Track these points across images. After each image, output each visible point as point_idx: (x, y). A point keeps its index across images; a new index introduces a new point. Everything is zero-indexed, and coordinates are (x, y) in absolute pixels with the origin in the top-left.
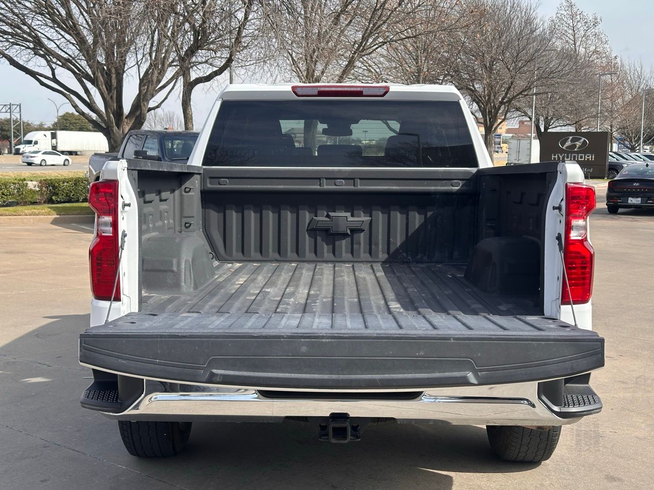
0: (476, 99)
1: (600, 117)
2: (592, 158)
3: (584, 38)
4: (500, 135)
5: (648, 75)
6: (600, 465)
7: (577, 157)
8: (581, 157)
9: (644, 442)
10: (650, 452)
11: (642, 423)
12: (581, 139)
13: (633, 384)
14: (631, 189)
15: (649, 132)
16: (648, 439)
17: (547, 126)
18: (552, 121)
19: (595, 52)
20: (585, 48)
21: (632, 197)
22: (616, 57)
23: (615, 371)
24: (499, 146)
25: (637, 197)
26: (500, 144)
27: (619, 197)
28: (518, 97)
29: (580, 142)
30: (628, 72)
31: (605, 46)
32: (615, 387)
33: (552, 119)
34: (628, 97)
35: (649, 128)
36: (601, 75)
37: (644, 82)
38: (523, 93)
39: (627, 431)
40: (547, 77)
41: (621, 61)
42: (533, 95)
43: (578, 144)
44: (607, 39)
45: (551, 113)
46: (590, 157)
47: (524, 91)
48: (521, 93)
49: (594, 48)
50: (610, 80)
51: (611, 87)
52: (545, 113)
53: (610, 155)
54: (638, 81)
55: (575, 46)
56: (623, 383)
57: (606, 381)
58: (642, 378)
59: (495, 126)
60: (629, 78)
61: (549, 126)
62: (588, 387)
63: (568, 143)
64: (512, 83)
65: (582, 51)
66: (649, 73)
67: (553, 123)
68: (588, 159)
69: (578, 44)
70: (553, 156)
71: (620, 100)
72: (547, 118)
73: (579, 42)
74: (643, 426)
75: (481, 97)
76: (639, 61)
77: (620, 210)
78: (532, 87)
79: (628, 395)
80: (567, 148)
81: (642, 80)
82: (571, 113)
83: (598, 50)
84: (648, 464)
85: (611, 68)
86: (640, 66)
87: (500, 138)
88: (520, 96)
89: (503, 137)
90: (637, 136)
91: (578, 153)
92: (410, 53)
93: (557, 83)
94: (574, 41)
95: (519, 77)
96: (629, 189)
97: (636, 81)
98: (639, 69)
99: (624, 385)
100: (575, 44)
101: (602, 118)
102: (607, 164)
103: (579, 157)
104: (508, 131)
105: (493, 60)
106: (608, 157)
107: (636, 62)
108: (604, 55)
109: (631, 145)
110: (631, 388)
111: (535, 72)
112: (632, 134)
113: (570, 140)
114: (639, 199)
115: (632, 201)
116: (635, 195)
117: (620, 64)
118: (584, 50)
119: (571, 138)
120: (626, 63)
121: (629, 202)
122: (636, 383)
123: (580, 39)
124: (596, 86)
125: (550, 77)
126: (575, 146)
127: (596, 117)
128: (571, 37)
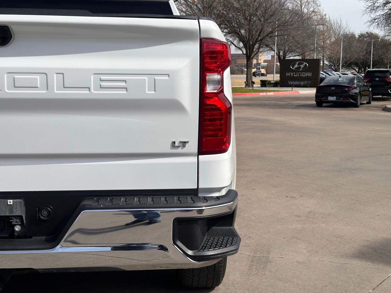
0: (242, 39)
1: (316, 51)
2: (310, 75)
3: (307, 3)
4: (260, 64)
5: (345, 26)
6: (262, 288)
7: (301, 74)
8: (304, 74)
9: (302, 266)
10: (305, 275)
11: (305, 249)
12: (304, 63)
13: (305, 217)
14: (330, 91)
15: (345, 60)
16: (306, 263)
17: (285, 56)
18: (288, 53)
19: (313, 11)
20: (308, 9)
21: (331, 96)
22: (325, 15)
23: (295, 208)
24: (259, 70)
25: (334, 96)
26: (260, 69)
27: (323, 97)
28: (266, 38)
29: (303, 65)
30: (333, 24)
31: (319, 8)
32: (291, 220)
33: (287, 52)
34: (333, 39)
35: (345, 58)
36: (317, 25)
37: (343, 30)
38: (269, 35)
39: (291, 256)
40: (284, 25)
41: (329, 17)
42: (275, 36)
43: (302, 66)
44: (320, 4)
45: (287, 48)
46: (309, 74)
47: (269, 34)
48: (267, 35)
49: (313, 9)
50: (323, 29)
51: (323, 33)
52: (283, 48)
53: (321, 73)
54: (339, 29)
55: (301, 8)
56: (298, 216)
57: (286, 215)
58: (313, 212)
59: (252, 56)
60: (334, 28)
61: (286, 56)
62: (232, 229)
63: (296, 66)
64: (262, 29)
65: (306, 11)
66: (346, 25)
67: (288, 55)
68: (308, 76)
69: (303, 7)
70: (287, 74)
71: (328, 42)
72: (284, 51)
73: (304, 6)
74: (305, 251)
75: (244, 38)
76: (340, 17)
77: (324, 105)
78: (274, 31)
79: (299, 226)
80: (295, 69)
81: (341, 29)
82: (298, 48)
83: (315, 10)
84: (301, 286)
85: (323, 21)
86: (340, 20)
87: (260, 65)
88: (268, 37)
89: (262, 65)
90: (338, 63)
91: (302, 71)
92: (200, 10)
93: (289, 29)
94: (301, 5)
95: (267, 25)
96: (329, 91)
97: (338, 30)
98: (339, 22)
99: (298, 219)
100: (301, 7)
101: (317, 52)
102: (319, 78)
103: (303, 74)
104: (265, 61)
105: (251, 15)
106: (320, 74)
107: (338, 18)
108: (319, 14)
109: (335, 68)
110: (303, 220)
111: (276, 23)
112: (336, 61)
113: (297, 64)
114: (335, 98)
115: (331, 98)
116: (332, 95)
117: (328, 19)
118: (306, 10)
119: (298, 62)
120: (331, 18)
121: (329, 99)
122: (307, 217)
123: (304, 4)
124: (314, 32)
125: (285, 25)
126: (300, 68)
127: (313, 50)
128: (299, 3)
